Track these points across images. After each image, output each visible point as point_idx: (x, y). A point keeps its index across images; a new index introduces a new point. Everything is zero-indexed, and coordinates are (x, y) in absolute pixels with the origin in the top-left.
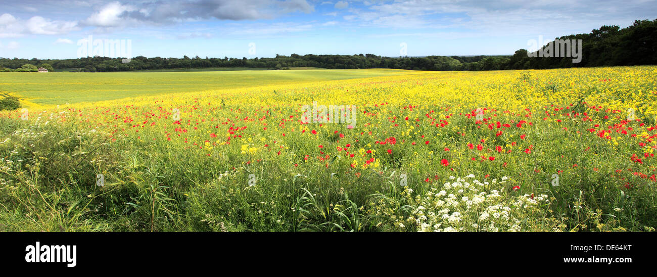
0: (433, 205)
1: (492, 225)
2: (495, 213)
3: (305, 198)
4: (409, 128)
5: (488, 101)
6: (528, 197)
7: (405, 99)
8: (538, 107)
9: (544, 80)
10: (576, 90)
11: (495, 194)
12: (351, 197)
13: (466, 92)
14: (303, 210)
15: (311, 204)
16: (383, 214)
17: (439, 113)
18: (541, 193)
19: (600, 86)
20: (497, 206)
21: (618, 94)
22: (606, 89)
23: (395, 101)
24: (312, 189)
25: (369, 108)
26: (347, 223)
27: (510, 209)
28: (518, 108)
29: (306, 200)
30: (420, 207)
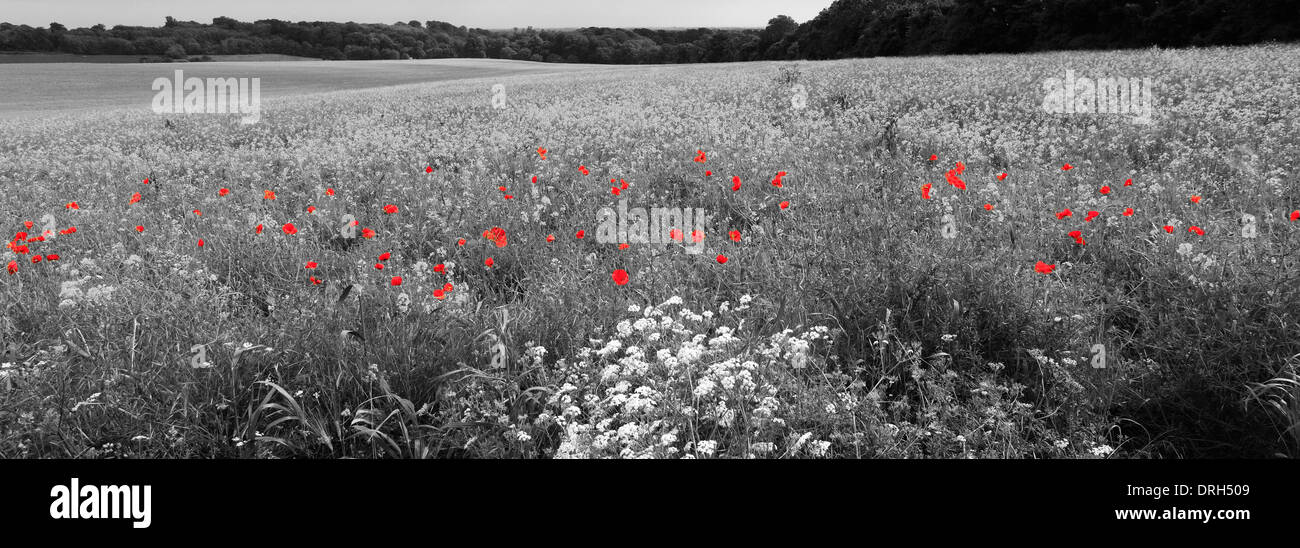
0: (595, 378)
1: (722, 404)
2: (726, 378)
3: (270, 405)
4: (540, 203)
5: (715, 131)
6: (791, 335)
7: (528, 132)
8: (814, 142)
9: (824, 83)
10: (883, 103)
11: (725, 335)
12: (396, 386)
13: (669, 111)
14: (268, 439)
15: (289, 418)
16: (480, 416)
17: (609, 163)
18: (817, 323)
19: (923, 95)
20: (730, 363)
21: (954, 110)
22: (934, 101)
23: (505, 137)
24: (289, 378)
25: (441, 158)
26: (391, 452)
27: (756, 365)
28: (774, 146)
29: (274, 410)
30: (567, 387)
